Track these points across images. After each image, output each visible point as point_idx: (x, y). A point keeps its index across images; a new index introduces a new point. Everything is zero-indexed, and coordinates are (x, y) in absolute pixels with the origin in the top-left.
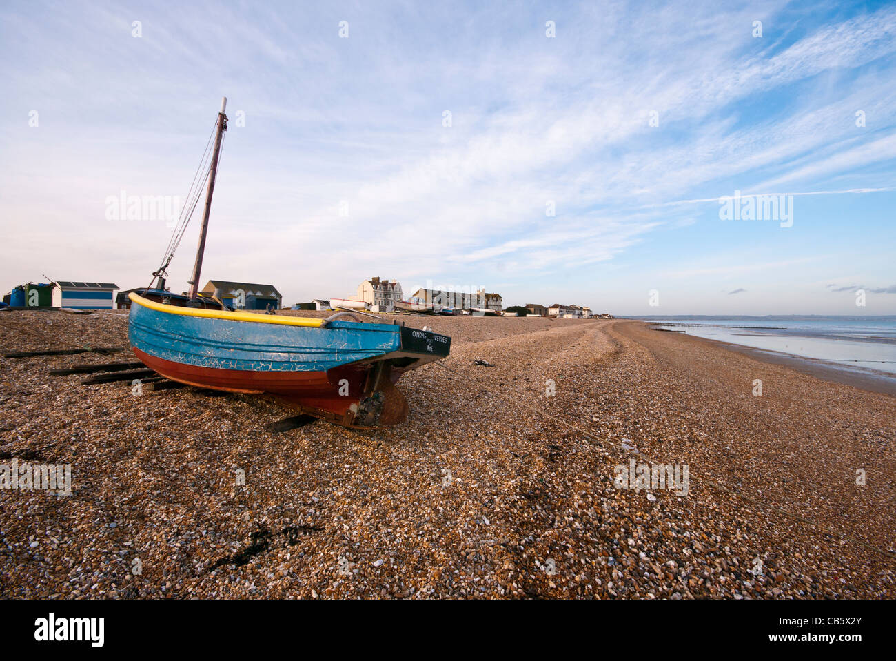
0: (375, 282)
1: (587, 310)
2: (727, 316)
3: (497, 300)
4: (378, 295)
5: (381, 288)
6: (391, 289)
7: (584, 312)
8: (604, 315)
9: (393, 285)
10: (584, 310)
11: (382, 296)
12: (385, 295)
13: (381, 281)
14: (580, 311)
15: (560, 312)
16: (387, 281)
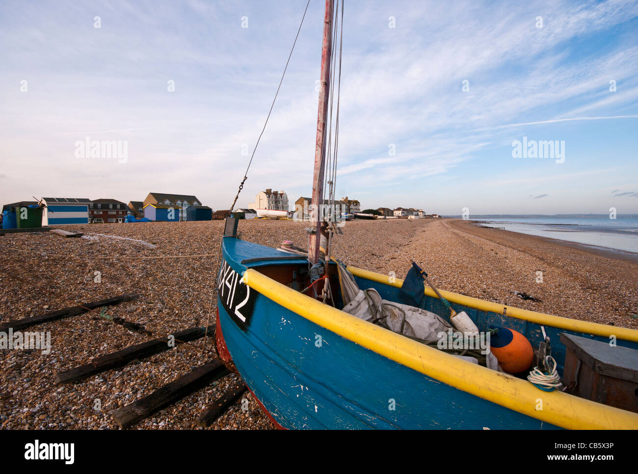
0: (268, 192)
1: (422, 211)
2: (526, 215)
3: (356, 205)
4: (271, 202)
5: (272, 197)
6: (280, 198)
7: (419, 213)
8: (433, 215)
9: (281, 195)
10: (420, 211)
11: (274, 202)
12: (276, 202)
13: (272, 192)
14: (417, 213)
15: (402, 213)
16: (277, 192)
